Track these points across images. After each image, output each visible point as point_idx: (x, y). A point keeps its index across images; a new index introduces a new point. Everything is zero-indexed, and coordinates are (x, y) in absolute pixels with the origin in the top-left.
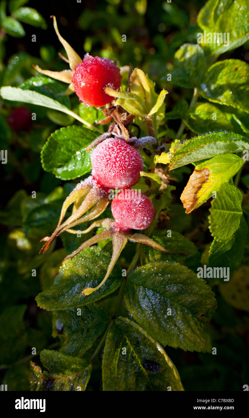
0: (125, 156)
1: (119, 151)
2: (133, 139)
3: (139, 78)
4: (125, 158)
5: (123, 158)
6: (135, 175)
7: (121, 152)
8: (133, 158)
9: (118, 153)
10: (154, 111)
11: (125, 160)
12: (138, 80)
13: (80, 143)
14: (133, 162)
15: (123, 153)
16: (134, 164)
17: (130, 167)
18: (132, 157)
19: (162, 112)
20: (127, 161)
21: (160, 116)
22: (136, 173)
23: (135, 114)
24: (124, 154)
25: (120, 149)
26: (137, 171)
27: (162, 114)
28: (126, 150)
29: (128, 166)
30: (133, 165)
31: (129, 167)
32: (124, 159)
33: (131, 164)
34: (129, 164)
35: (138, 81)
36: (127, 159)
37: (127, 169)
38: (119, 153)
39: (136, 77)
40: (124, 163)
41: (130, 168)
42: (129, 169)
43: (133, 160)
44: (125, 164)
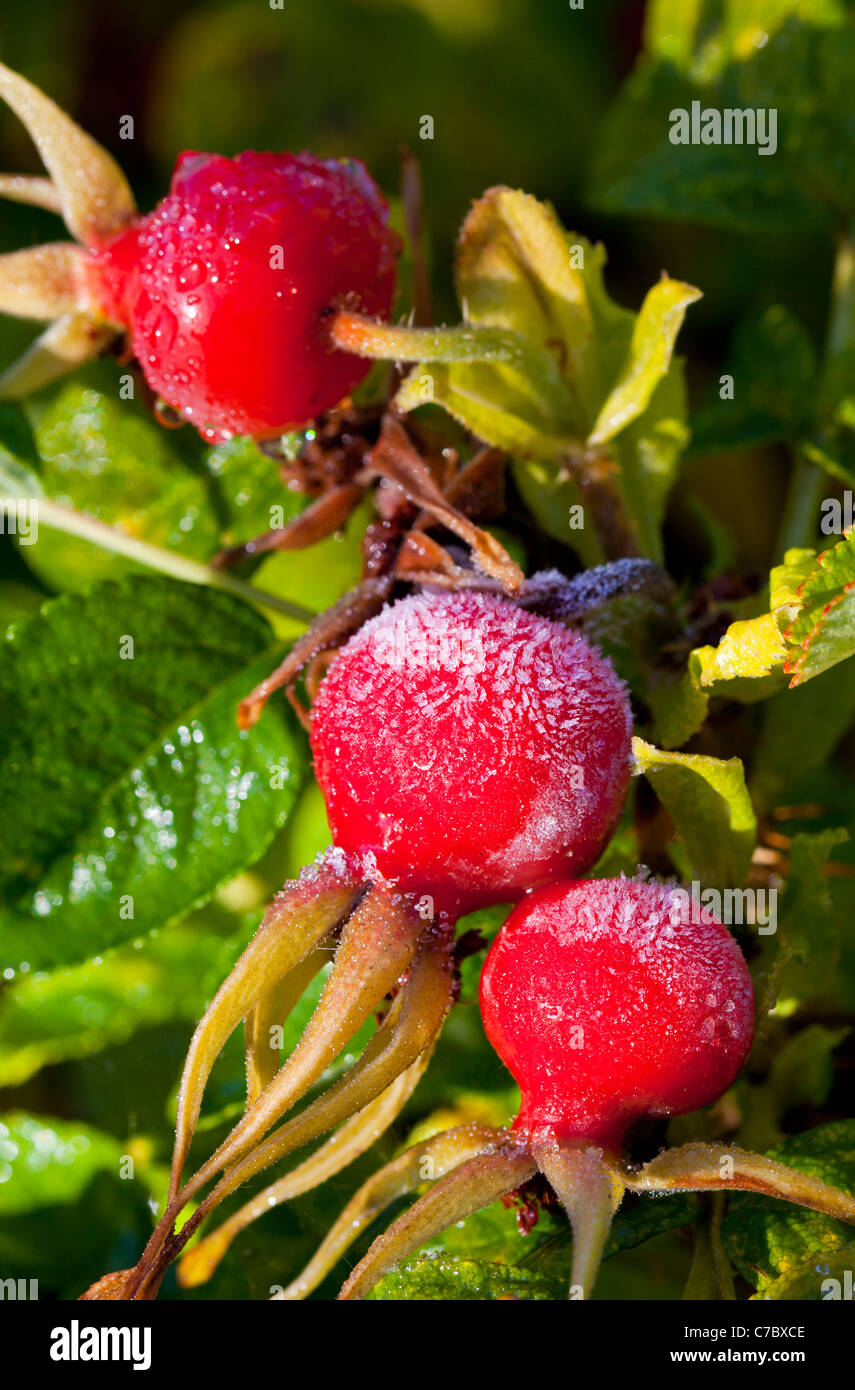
0: (531, 667)
1: (493, 646)
2: (547, 584)
3: (512, 238)
4: (534, 677)
5: (524, 677)
6: (602, 773)
7: (504, 647)
8: (582, 674)
9: (489, 657)
10: (619, 410)
11: (537, 689)
12: (505, 246)
13: (161, 688)
14: (584, 694)
15: (520, 653)
16: (589, 705)
17: (574, 722)
18: (569, 669)
19: (668, 414)
20: (549, 694)
21: (665, 440)
22: (605, 763)
23: (516, 446)
24: (527, 659)
25: (496, 635)
26: (607, 746)
27: (674, 427)
28: (528, 637)
29: (559, 720)
30: (586, 713)
31: (567, 724)
32: (534, 683)
33: (573, 707)
34: (566, 707)
35: (504, 252)
36: (548, 682)
37: (556, 736)
38: (497, 655)
39: (497, 232)
40: (535, 705)
41: (574, 727)
42: (569, 733)
43: (582, 685)
44: (542, 707)
